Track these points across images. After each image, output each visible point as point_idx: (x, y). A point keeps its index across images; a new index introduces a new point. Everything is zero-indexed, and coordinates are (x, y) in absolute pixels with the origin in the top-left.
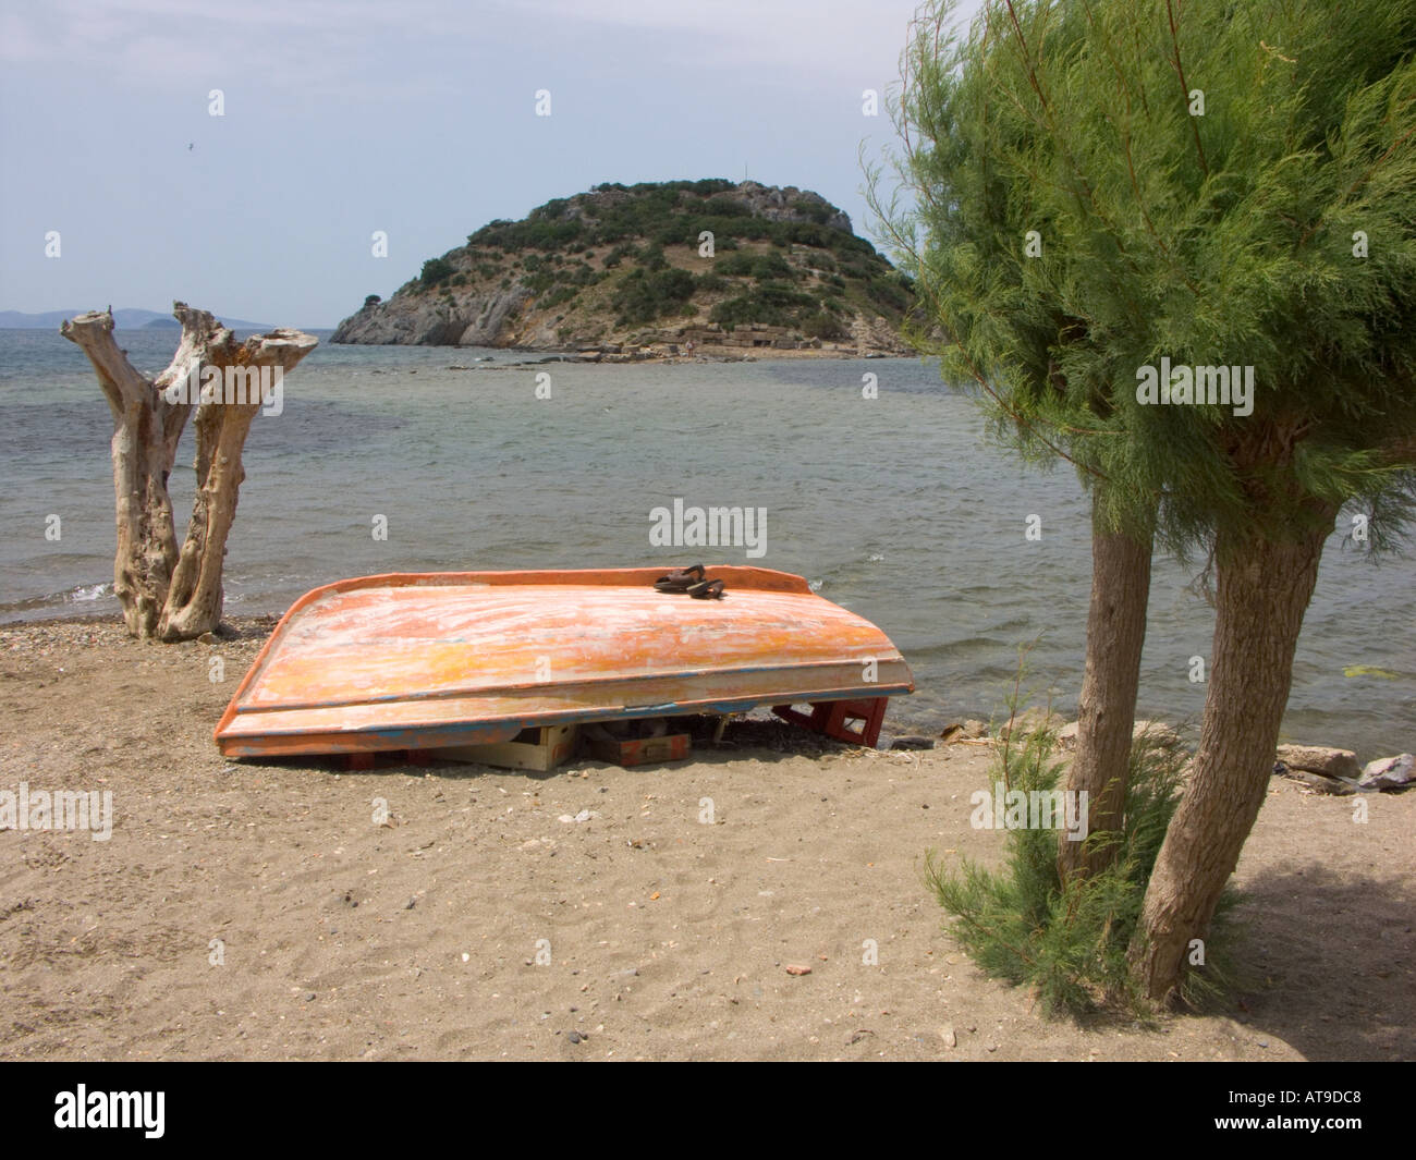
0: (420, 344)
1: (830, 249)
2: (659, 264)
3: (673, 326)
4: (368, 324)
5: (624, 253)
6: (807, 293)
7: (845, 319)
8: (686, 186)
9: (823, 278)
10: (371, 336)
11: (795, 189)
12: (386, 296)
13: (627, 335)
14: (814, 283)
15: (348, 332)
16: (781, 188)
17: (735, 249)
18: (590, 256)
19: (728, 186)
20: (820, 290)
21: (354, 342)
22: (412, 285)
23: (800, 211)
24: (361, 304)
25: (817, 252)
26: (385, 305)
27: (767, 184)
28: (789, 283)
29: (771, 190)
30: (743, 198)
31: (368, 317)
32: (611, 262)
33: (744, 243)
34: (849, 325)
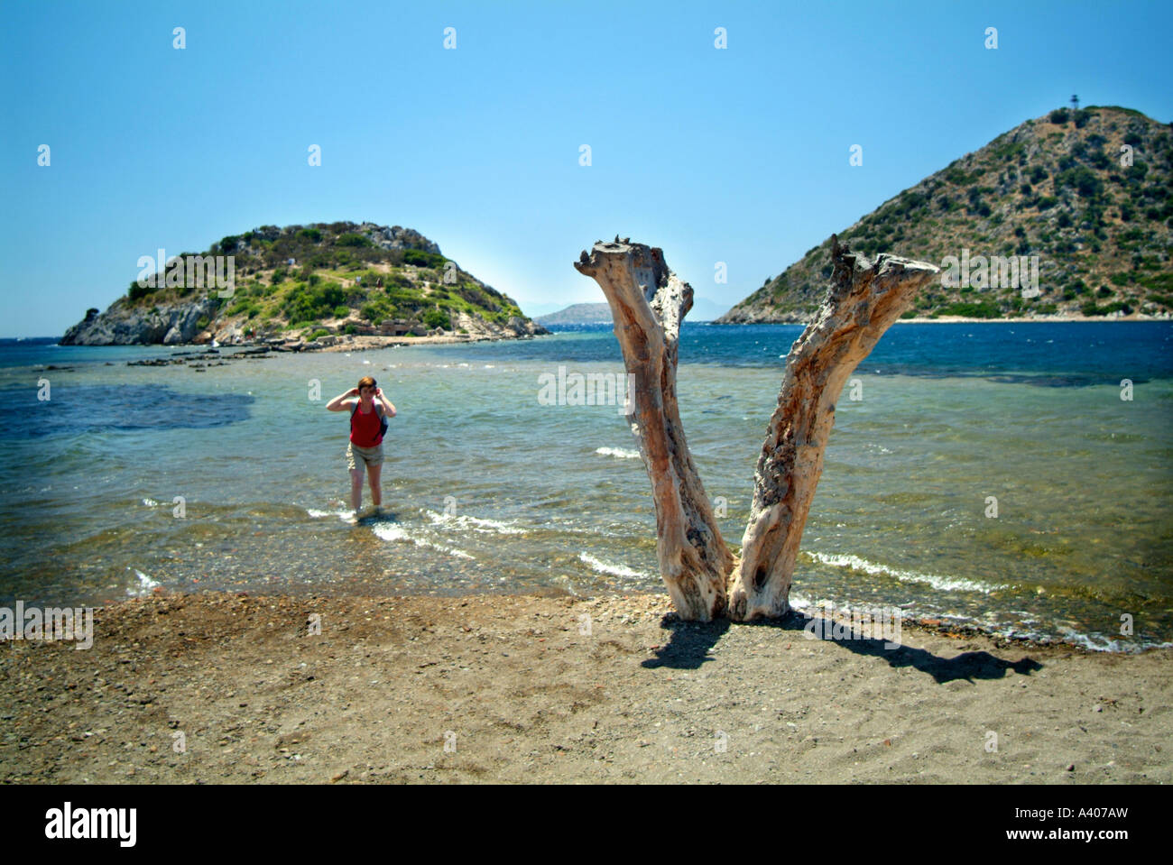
0: (134, 343)
1: (433, 268)
2: (315, 281)
3: (335, 324)
4: (90, 330)
5: (285, 274)
6: (424, 296)
7: (453, 315)
8: (323, 226)
9: (432, 287)
10: (95, 338)
11: (400, 228)
12: (103, 310)
13: (301, 331)
14: (428, 291)
15: (73, 337)
16: (390, 227)
17: (366, 269)
18: (259, 277)
19: (353, 226)
20: (432, 295)
21: (81, 344)
22: (122, 301)
23: (405, 242)
24: (83, 316)
25: (420, 269)
26: (103, 316)
27: (381, 224)
28: (411, 291)
29: (384, 229)
30: (365, 234)
31: (89, 326)
32: (276, 280)
33: (370, 265)
34: (457, 318)
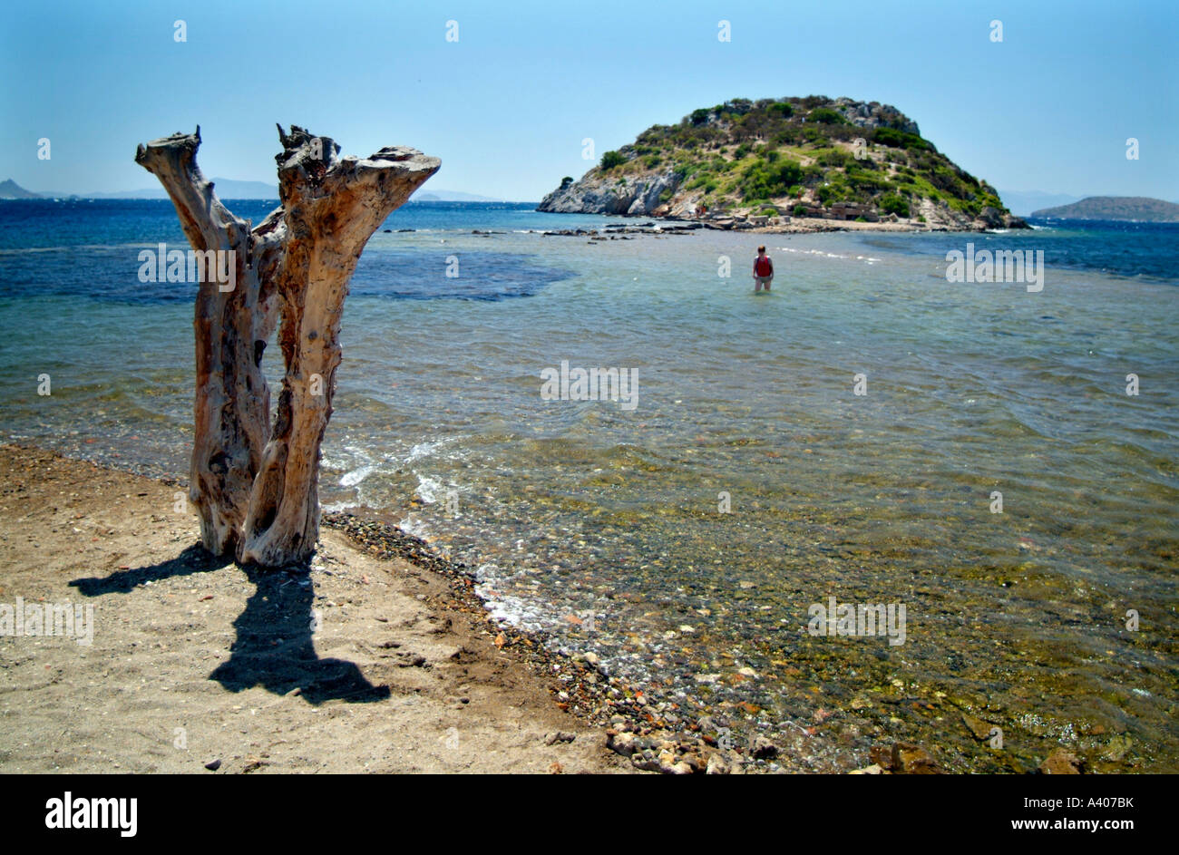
0: (599, 213)
1: (904, 148)
2: (773, 158)
3: (784, 203)
4: (563, 197)
5: (748, 150)
6: (887, 180)
7: (915, 200)
8: (795, 100)
9: (898, 170)
10: (566, 205)
11: (876, 104)
12: (577, 178)
13: (751, 209)
14: (892, 173)
15: (548, 204)
16: (867, 103)
17: (832, 147)
18: (723, 152)
19: (827, 101)
20: (895, 178)
21: (553, 211)
22: (594, 171)
23: (881, 120)
24: (559, 184)
25: (891, 150)
26: (577, 184)
27: (857, 99)
28: (874, 172)
29: (859, 104)
30: (838, 110)
31: (564, 193)
32: (739, 155)
33: (838, 143)
34: (918, 205)
